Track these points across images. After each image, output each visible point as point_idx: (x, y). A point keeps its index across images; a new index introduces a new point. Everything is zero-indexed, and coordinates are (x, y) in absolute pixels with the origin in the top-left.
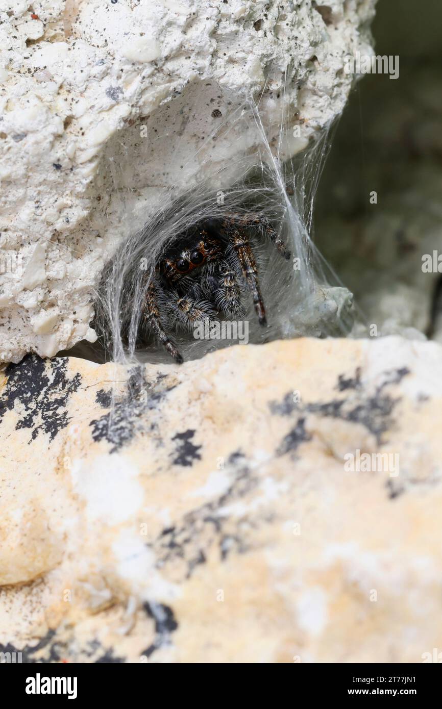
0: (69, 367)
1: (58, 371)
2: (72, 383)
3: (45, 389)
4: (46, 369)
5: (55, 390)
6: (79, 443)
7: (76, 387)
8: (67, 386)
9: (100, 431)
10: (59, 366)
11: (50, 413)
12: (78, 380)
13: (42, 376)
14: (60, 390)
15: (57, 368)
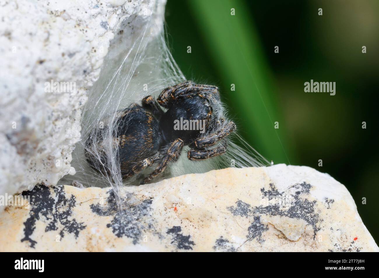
0: (66, 191)
1: (60, 194)
2: (71, 201)
3: (54, 206)
4: (51, 193)
5: (59, 206)
6: (104, 238)
7: (74, 203)
8: (67, 204)
9: (118, 230)
10: (59, 191)
11: (65, 220)
12: (74, 199)
13: (49, 198)
14: (62, 206)
15: (59, 193)
